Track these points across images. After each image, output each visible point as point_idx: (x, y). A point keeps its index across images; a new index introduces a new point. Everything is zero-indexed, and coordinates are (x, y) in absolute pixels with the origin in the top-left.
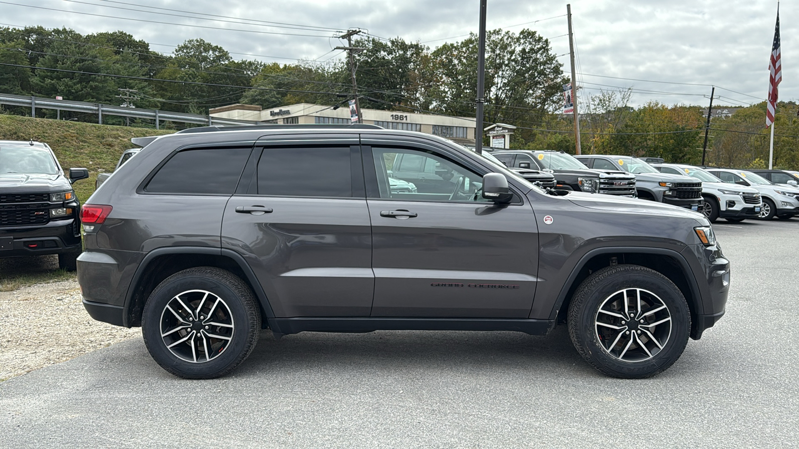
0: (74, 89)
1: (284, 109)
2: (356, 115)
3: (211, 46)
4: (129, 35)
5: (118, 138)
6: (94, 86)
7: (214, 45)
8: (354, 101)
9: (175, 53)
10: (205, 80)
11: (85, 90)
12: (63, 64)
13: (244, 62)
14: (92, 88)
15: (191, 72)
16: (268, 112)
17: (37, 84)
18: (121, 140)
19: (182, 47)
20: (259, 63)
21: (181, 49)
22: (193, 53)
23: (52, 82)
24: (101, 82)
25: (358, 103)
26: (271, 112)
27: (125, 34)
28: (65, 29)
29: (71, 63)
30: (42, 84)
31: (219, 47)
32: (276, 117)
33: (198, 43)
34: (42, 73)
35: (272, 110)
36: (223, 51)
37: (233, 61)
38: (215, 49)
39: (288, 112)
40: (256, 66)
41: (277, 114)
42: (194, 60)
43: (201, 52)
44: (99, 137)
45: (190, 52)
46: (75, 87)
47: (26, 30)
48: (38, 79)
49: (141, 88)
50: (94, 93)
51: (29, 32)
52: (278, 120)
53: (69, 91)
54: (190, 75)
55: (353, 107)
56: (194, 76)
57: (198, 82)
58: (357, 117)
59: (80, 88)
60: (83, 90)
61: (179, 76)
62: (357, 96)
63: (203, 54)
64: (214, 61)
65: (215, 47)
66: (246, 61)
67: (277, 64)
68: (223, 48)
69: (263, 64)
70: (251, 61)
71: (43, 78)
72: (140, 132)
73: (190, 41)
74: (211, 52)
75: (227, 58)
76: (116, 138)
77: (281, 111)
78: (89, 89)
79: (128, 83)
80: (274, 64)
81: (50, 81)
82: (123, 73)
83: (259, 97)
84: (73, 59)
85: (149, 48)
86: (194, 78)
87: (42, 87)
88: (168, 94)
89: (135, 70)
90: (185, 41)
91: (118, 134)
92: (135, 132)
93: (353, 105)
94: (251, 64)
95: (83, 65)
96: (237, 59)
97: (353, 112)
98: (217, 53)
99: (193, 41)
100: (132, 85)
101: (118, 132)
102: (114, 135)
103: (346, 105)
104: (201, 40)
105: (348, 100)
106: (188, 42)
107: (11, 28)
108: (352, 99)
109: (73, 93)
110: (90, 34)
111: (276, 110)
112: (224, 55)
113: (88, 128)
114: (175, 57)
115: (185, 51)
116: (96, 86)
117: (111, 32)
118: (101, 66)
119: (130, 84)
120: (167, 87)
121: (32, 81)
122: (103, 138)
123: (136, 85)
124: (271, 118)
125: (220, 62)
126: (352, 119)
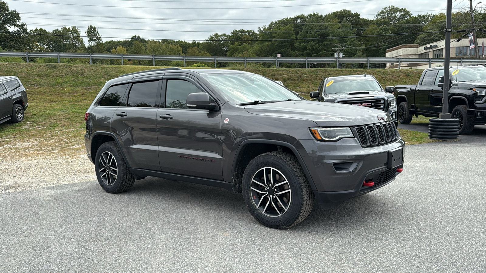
0: (315, 47)
1: (433, 44)
2: (474, 44)
3: (399, 9)
4: (349, 11)
5: (282, 75)
6: (325, 44)
7: (400, 8)
8: (472, 34)
9: (376, 17)
10: (393, 31)
11: (320, 46)
12: (310, 34)
13: (419, 16)
14: (325, 45)
15: (384, 27)
16: (423, 47)
17: (298, 47)
18: (283, 76)
19: (380, 13)
20: (430, 15)
21: (379, 14)
22: (387, 15)
23: (305, 44)
24: (329, 41)
25: (475, 34)
26: (425, 47)
27: (347, 10)
28: (314, 13)
29: (314, 32)
30: (300, 46)
31: (404, 9)
32: (428, 51)
33: (390, 9)
34: (300, 40)
35: (425, 46)
36: (407, 11)
37: (413, 16)
38: (401, 11)
39: (436, 46)
40: (428, 17)
41: (429, 48)
42: (387, 20)
43: (392, 14)
44: (272, 75)
45: (385, 15)
46: (316, 46)
47: (295, 17)
48: (298, 43)
49: (352, 42)
50: (325, 48)
51: (296, 18)
52: (430, 52)
53: (313, 48)
54: (383, 29)
55: (471, 38)
56: (386, 30)
57: (389, 33)
58: (474, 45)
59: (318, 46)
60: (319, 47)
61: (376, 31)
62: (474, 30)
63: (393, 15)
64: (400, 18)
65: (401, 9)
66: (421, 15)
67: (443, 13)
68: (407, 9)
69: (432, 15)
70: (424, 15)
71: (300, 43)
72: (295, 71)
73: (385, 9)
74: (398, 13)
75: (409, 15)
76: (281, 75)
77: (431, 46)
78: (323, 46)
79: (344, 39)
80: (441, 14)
81: (303, 44)
82: (341, 34)
83: (427, 38)
84: (315, 30)
85: (360, 16)
86: (386, 31)
87: (300, 47)
88: (369, 43)
89: (348, 31)
90: (382, 9)
91: (283, 73)
92: (292, 71)
93: (471, 37)
94: (424, 16)
95: (320, 33)
96: (415, 15)
97: (471, 42)
98: (402, 13)
99: (387, 8)
100: (346, 41)
101: (283, 72)
102: (280, 73)
103: (466, 37)
104: (392, 6)
105: (468, 34)
106: (384, 9)
107: (289, 18)
108: (471, 33)
109: (315, 49)
110: (328, 14)
111: (428, 46)
112: (407, 13)
113: (268, 71)
114: (376, 20)
115: (382, 15)
116: (327, 44)
117: (339, 11)
118: (330, 32)
119: (346, 40)
120: (369, 39)
121: (295, 45)
122: (274, 75)
123: (349, 40)
124: (425, 51)
125: (404, 18)
126: (471, 46)
